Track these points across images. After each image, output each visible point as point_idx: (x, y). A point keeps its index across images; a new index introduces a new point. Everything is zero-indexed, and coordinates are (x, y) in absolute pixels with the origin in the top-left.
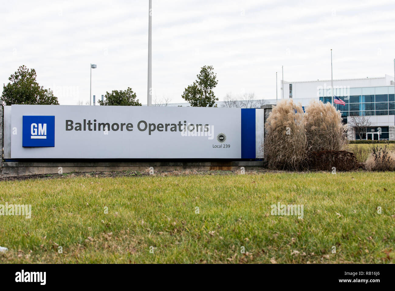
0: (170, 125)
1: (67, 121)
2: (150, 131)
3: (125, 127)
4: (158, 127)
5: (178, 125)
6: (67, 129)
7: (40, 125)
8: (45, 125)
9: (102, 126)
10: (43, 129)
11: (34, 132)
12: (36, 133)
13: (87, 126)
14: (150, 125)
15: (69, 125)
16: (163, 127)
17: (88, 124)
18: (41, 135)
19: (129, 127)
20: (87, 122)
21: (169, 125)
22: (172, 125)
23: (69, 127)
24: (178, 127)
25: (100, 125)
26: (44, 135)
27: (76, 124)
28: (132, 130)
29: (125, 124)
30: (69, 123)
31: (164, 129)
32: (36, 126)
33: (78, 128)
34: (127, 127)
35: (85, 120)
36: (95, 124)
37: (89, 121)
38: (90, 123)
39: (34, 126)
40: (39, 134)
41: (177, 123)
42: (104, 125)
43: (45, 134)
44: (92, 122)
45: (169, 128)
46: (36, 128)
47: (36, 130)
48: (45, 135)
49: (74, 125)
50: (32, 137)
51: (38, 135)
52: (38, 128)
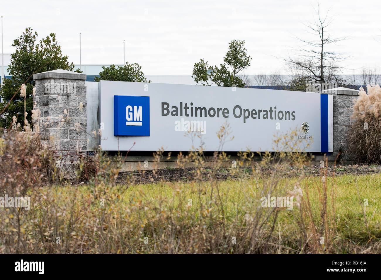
0: (263, 111)
1: (163, 104)
2: (245, 118)
3: (221, 112)
4: (252, 114)
5: (269, 111)
6: (163, 114)
7: (135, 107)
8: (140, 108)
9: (199, 111)
10: (138, 113)
11: (129, 117)
12: (131, 119)
13: (184, 110)
14: (245, 110)
15: (166, 109)
16: (256, 114)
17: (184, 108)
18: (136, 121)
19: (225, 112)
20: (184, 105)
21: (261, 111)
22: (264, 111)
23: (165, 112)
24: (269, 113)
25: (197, 109)
26: (139, 121)
27: (173, 107)
28: (227, 117)
29: (221, 109)
30: (165, 106)
31: (257, 116)
32: (131, 110)
33: (174, 113)
34: (224, 113)
35: (181, 103)
36: (192, 108)
37: (186, 104)
38: (186, 108)
39: (129, 109)
40: (135, 120)
41: (268, 110)
42: (201, 109)
43: (141, 120)
44: (189, 105)
45: (262, 114)
46: (131, 112)
47: (131, 114)
48: (141, 122)
49: (171, 110)
50: (128, 124)
51: (133, 121)
52: (133, 112)
